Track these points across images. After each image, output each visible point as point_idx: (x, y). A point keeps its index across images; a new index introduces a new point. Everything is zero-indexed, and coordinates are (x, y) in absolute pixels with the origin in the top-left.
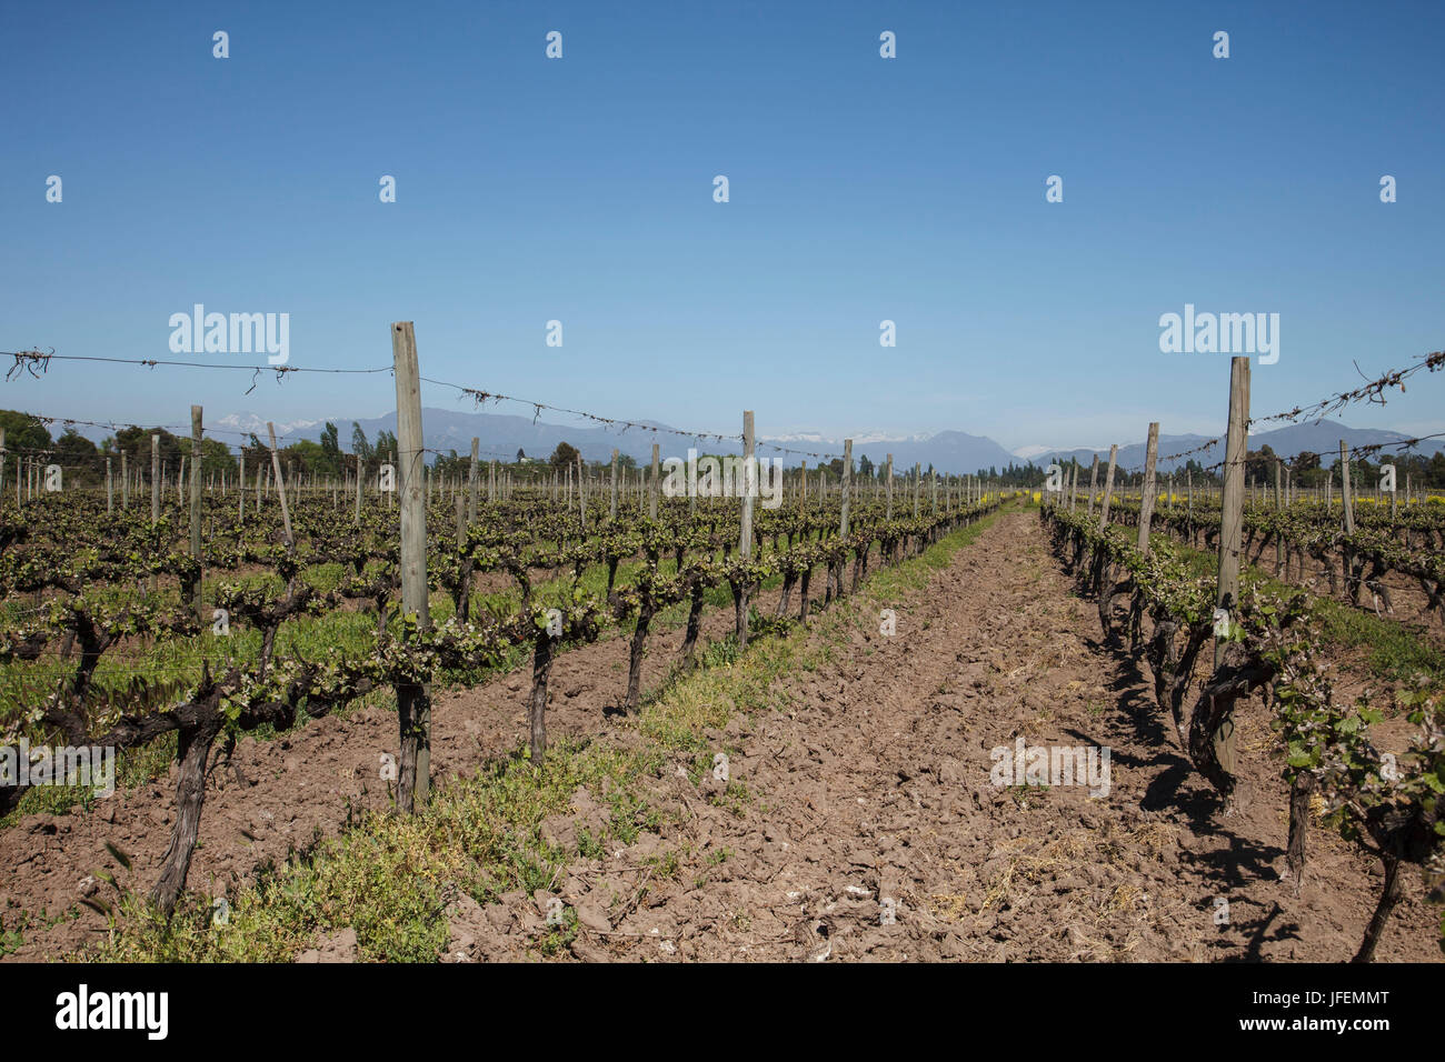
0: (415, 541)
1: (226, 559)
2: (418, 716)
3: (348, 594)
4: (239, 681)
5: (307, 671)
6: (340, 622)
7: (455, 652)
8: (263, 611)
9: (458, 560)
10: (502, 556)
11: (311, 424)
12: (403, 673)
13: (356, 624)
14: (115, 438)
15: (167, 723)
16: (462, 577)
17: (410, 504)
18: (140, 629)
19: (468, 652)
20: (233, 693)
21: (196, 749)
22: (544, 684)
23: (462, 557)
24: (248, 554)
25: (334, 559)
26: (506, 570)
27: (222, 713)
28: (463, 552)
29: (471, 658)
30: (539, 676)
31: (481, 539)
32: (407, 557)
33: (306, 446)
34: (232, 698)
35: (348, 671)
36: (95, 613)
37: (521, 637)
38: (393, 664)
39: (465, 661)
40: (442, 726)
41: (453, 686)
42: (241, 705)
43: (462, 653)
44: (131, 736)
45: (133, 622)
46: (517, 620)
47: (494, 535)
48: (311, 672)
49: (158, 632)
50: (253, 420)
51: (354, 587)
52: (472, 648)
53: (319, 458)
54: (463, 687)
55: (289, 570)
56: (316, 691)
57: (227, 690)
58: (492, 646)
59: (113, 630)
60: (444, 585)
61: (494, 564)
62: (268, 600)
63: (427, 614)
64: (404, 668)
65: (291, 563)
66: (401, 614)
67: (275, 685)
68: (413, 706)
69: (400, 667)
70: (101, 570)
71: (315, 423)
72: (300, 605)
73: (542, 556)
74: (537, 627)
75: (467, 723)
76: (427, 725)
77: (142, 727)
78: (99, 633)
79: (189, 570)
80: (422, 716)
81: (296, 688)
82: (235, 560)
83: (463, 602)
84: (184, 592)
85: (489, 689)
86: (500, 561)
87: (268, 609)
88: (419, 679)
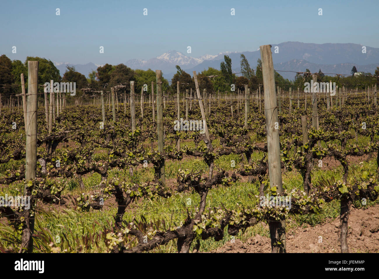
0: (274, 151)
1: (176, 154)
2: (280, 236)
3: (243, 174)
4: (201, 218)
5: (228, 214)
6: (239, 189)
7: (296, 205)
8: (200, 183)
9: (303, 153)
10: (330, 149)
11: (214, 57)
12: (271, 215)
13: (248, 189)
14: (97, 72)
15: (174, 235)
16: (306, 163)
17: (272, 134)
18: (143, 194)
19: (303, 205)
20: (199, 223)
21: (185, 247)
22: (346, 222)
23: (306, 150)
24: (188, 151)
25: (234, 152)
26: (333, 157)
27: (195, 232)
28: (306, 148)
29: (304, 209)
30: (343, 219)
31: (320, 137)
32: (271, 160)
33: (212, 71)
34: (199, 225)
35: (245, 214)
36: (123, 186)
37: (331, 198)
38: (266, 211)
39: (301, 210)
40: (297, 247)
41: (303, 225)
42: (202, 228)
43: (299, 206)
44: (160, 240)
45: (141, 191)
46: (329, 189)
47: (328, 134)
48: (229, 214)
49: (152, 195)
50: (178, 56)
51: (246, 170)
52: (305, 203)
53: (220, 80)
54: (309, 225)
55: (209, 160)
56: (232, 223)
57: (196, 221)
58: (315, 202)
59: (132, 195)
60: (296, 167)
61: (325, 154)
62: (202, 178)
63: (282, 187)
64: (271, 213)
65: (211, 155)
66: (269, 187)
67: (215, 220)
68: (277, 232)
69: (269, 212)
70: (115, 162)
71: (217, 56)
72: (218, 181)
73: (355, 149)
74: (340, 193)
75: (311, 245)
76: (284, 241)
77: (164, 237)
78: (125, 196)
79: (158, 161)
80: (282, 237)
81: (223, 222)
82: (181, 155)
83: (307, 177)
84: (156, 173)
85: (324, 227)
86: (329, 153)
87: (203, 183)
88: (279, 219)
